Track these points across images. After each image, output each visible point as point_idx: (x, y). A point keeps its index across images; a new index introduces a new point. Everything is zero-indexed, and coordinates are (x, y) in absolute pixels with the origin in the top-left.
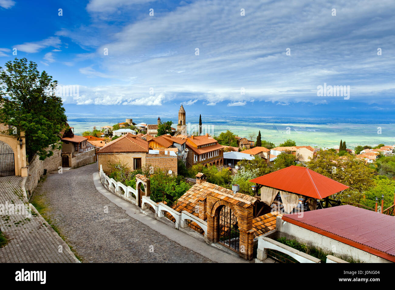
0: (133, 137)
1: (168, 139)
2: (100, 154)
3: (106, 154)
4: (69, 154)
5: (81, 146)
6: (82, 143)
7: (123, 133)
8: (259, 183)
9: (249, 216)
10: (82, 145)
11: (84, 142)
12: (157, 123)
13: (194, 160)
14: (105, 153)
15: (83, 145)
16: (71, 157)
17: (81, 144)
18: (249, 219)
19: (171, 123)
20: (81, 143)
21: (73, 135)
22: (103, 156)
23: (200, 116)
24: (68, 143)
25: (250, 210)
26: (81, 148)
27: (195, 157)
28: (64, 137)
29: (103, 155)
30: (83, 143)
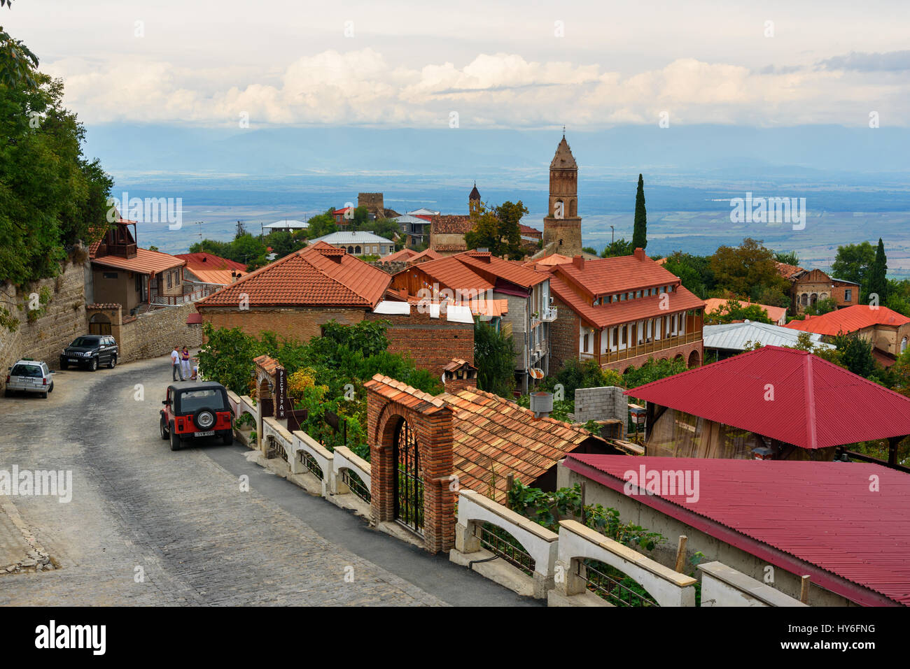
0: (331, 258)
1: (479, 269)
2: (208, 310)
3: (229, 309)
4: (111, 311)
5: (159, 288)
6: (165, 276)
7: (354, 247)
8: (658, 402)
9: (439, 439)
10: (165, 283)
11: (173, 275)
12: (463, 209)
13: (581, 350)
14: (226, 309)
15: (170, 285)
16: (120, 323)
17: (162, 280)
18: (439, 445)
19: (522, 210)
20: (160, 275)
21: (136, 247)
22: (219, 316)
23: (641, 183)
24: (115, 276)
25: (441, 424)
26: (160, 294)
27: (586, 337)
28: (100, 254)
29: (219, 313)
30: (169, 278)
